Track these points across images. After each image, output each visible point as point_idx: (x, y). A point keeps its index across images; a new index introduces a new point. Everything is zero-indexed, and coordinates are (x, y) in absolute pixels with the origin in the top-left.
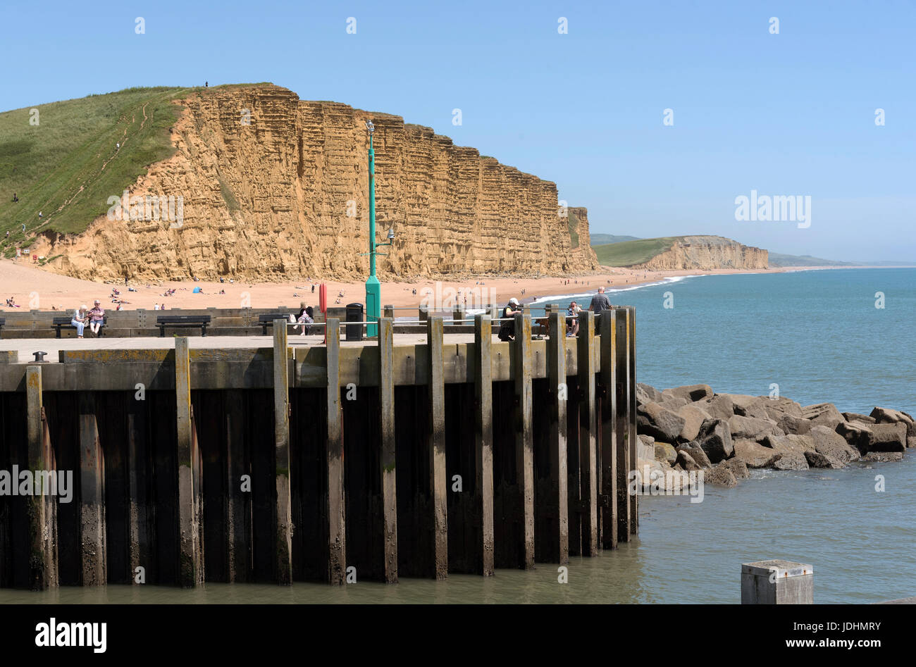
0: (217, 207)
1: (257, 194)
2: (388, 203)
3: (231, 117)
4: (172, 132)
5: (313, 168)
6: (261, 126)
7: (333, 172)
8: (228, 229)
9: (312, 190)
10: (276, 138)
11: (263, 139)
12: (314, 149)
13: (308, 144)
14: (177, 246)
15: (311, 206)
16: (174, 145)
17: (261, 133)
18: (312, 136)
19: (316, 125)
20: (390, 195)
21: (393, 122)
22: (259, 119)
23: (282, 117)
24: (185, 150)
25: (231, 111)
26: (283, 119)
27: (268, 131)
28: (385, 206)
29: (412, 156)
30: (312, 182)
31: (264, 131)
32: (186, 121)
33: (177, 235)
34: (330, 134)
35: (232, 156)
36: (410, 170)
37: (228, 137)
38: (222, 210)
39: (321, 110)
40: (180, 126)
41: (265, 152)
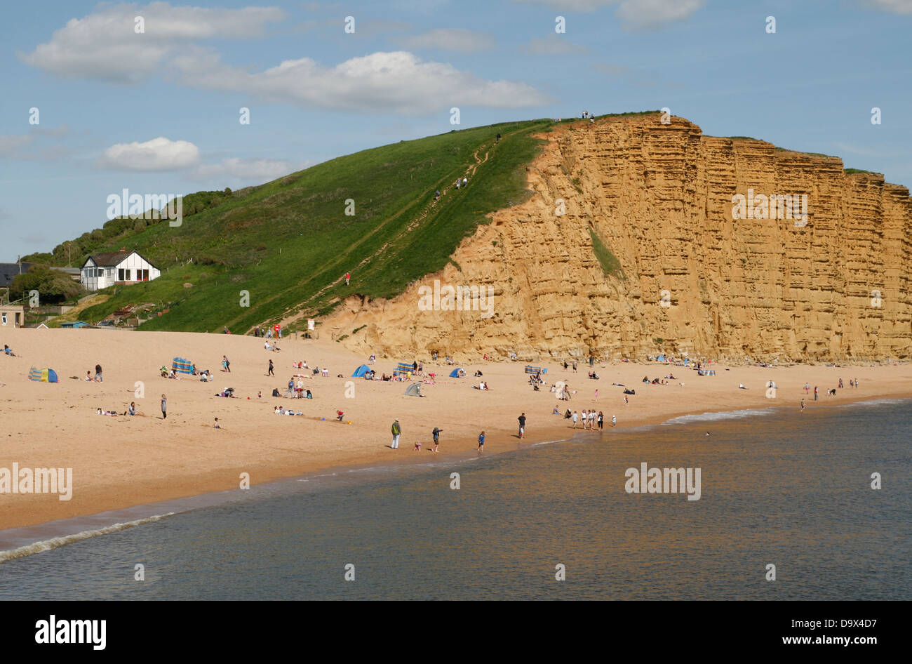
0: (587, 267)
1: (642, 252)
2: (822, 266)
3: (611, 154)
4: (527, 170)
5: (720, 221)
6: (650, 166)
7: (747, 227)
8: (603, 296)
9: (719, 249)
10: (669, 182)
11: (652, 183)
12: (722, 198)
13: (714, 190)
14: (529, 316)
15: (717, 269)
16: (530, 188)
17: (650, 175)
18: (720, 181)
19: (725, 167)
20: (823, 257)
21: (828, 165)
22: (648, 158)
23: (678, 154)
24: (546, 194)
25: (611, 146)
26: (680, 157)
27: (660, 172)
28: (817, 271)
29: (854, 209)
30: (719, 239)
31: (654, 172)
32: (550, 158)
33: (529, 302)
34: (745, 180)
35: (612, 204)
36: (852, 226)
37: (607, 180)
38: (593, 271)
39: (731, 148)
40: (541, 163)
41: (655, 199)
